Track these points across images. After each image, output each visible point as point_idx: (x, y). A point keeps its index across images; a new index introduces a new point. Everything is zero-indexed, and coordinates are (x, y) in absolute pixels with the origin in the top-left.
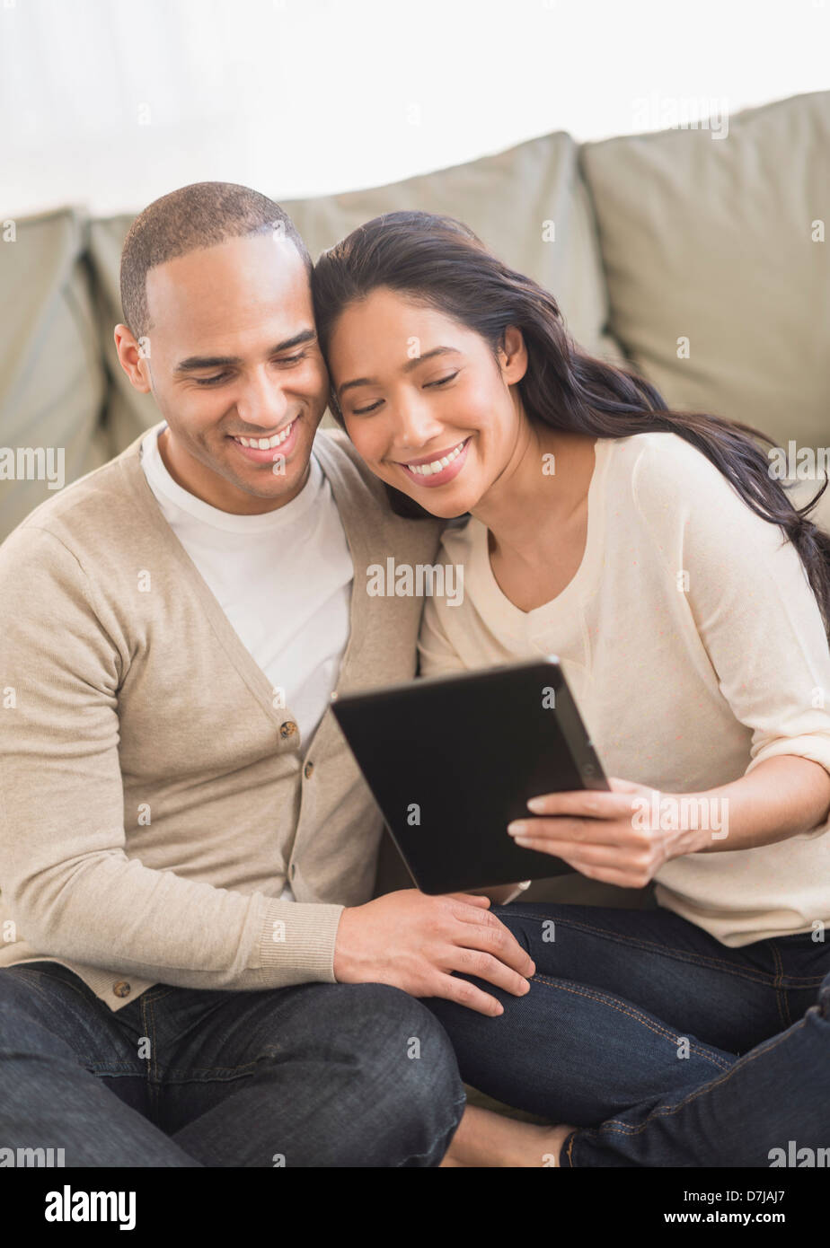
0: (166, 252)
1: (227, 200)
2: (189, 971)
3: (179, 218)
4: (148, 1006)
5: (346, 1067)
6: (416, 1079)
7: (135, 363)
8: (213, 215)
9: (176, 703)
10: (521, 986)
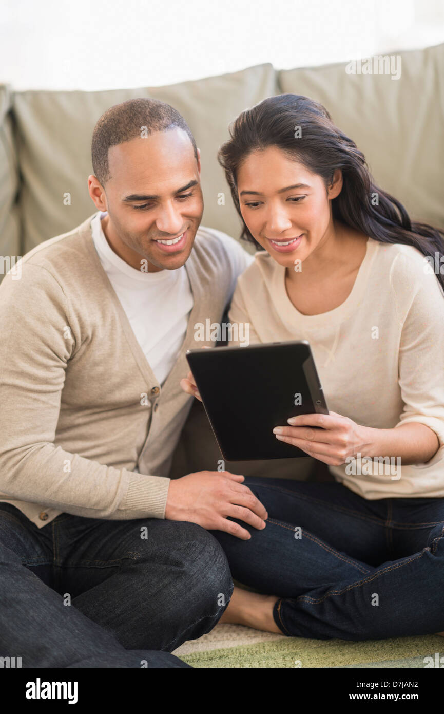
0: (119, 138)
1: (152, 109)
2: (86, 508)
3: (126, 119)
4: (55, 525)
5: (178, 569)
6: (213, 577)
7: (99, 196)
8: (145, 118)
9: (100, 369)
10: (261, 524)
